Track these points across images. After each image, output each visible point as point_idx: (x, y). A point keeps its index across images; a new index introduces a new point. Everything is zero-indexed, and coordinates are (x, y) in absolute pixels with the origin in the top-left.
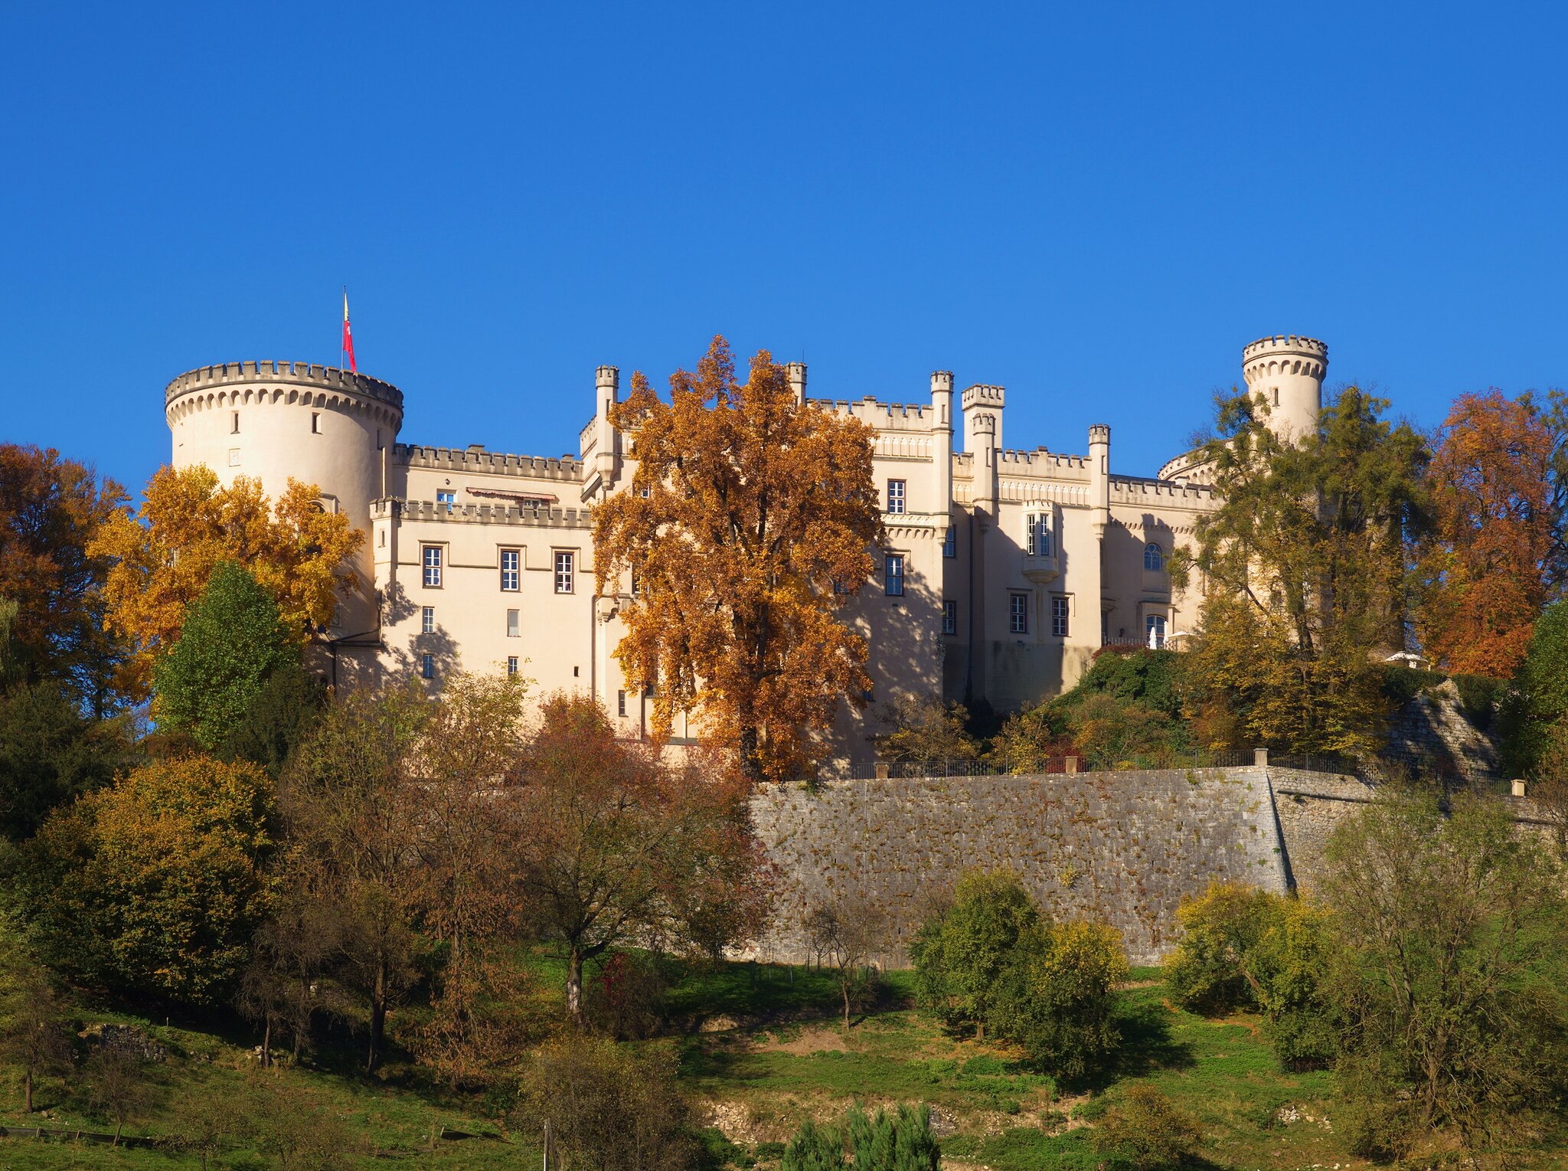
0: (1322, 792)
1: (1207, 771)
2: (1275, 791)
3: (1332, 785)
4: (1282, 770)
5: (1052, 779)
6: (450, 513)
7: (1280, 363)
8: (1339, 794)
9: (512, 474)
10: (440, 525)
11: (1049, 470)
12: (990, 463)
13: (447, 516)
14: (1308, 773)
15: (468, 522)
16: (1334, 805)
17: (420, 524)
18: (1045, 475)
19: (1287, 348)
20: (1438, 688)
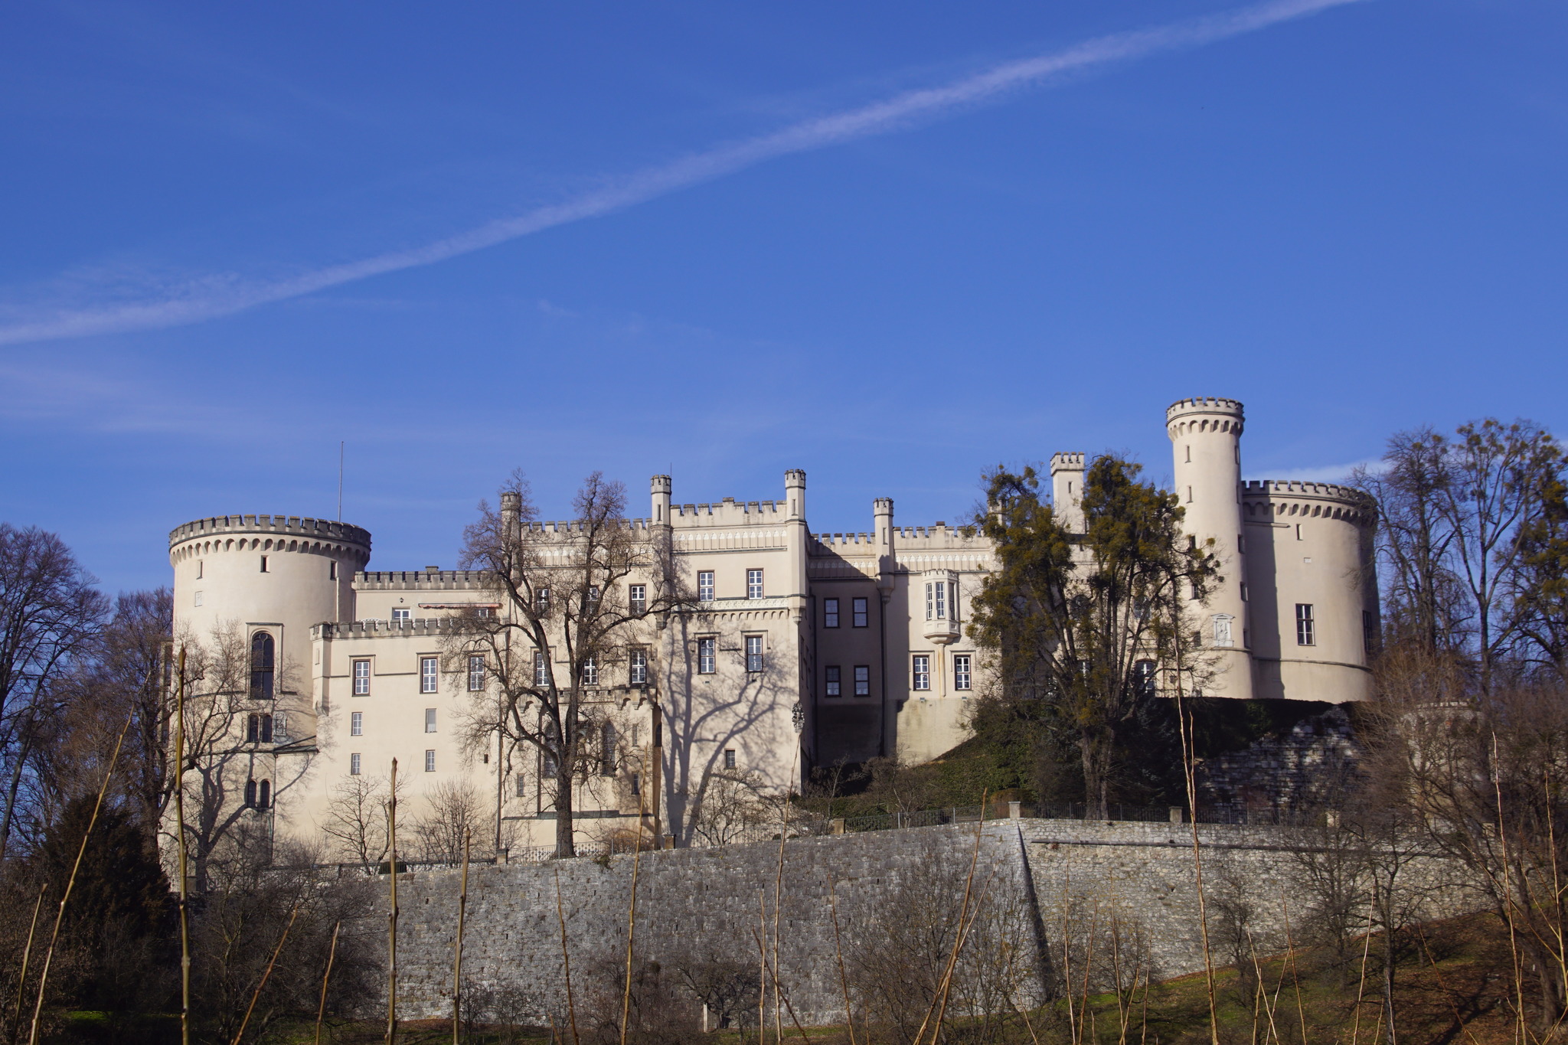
0: (1084, 839)
1: (962, 826)
2: (1027, 843)
3: (1097, 831)
4: (1037, 821)
5: (821, 841)
6: (376, 630)
7: (1188, 423)
8: (1106, 840)
9: (461, 588)
10: (368, 640)
11: (947, 542)
12: (887, 541)
13: (373, 633)
14: (1069, 822)
15: (392, 636)
16: (1100, 851)
17: (351, 642)
18: (943, 546)
19: (1194, 409)
20: (1323, 717)
